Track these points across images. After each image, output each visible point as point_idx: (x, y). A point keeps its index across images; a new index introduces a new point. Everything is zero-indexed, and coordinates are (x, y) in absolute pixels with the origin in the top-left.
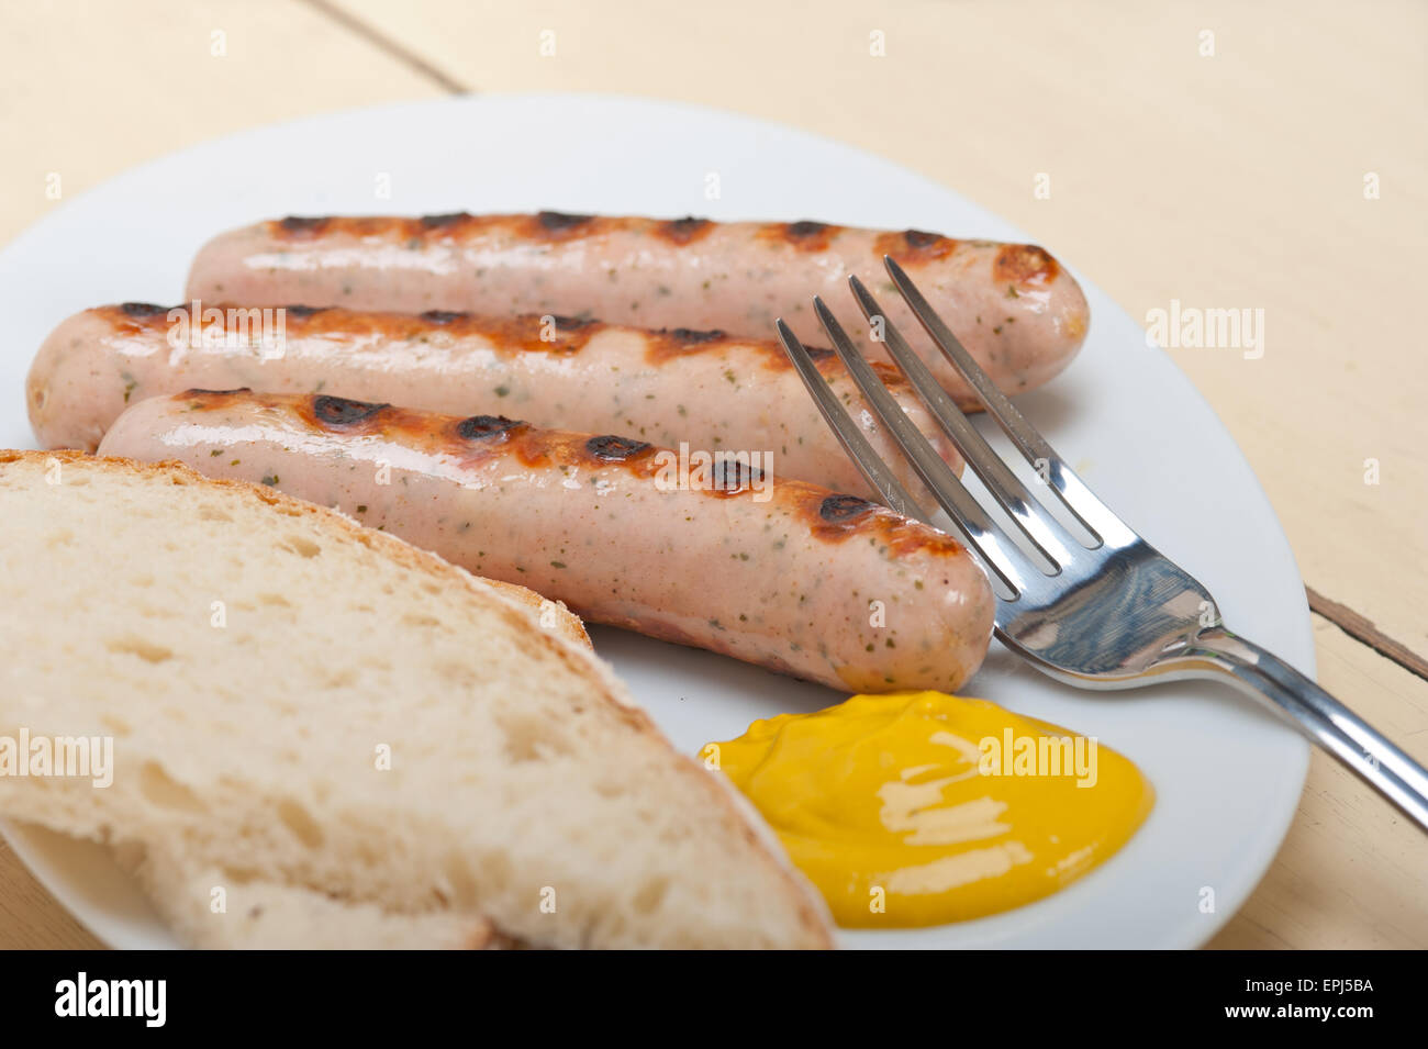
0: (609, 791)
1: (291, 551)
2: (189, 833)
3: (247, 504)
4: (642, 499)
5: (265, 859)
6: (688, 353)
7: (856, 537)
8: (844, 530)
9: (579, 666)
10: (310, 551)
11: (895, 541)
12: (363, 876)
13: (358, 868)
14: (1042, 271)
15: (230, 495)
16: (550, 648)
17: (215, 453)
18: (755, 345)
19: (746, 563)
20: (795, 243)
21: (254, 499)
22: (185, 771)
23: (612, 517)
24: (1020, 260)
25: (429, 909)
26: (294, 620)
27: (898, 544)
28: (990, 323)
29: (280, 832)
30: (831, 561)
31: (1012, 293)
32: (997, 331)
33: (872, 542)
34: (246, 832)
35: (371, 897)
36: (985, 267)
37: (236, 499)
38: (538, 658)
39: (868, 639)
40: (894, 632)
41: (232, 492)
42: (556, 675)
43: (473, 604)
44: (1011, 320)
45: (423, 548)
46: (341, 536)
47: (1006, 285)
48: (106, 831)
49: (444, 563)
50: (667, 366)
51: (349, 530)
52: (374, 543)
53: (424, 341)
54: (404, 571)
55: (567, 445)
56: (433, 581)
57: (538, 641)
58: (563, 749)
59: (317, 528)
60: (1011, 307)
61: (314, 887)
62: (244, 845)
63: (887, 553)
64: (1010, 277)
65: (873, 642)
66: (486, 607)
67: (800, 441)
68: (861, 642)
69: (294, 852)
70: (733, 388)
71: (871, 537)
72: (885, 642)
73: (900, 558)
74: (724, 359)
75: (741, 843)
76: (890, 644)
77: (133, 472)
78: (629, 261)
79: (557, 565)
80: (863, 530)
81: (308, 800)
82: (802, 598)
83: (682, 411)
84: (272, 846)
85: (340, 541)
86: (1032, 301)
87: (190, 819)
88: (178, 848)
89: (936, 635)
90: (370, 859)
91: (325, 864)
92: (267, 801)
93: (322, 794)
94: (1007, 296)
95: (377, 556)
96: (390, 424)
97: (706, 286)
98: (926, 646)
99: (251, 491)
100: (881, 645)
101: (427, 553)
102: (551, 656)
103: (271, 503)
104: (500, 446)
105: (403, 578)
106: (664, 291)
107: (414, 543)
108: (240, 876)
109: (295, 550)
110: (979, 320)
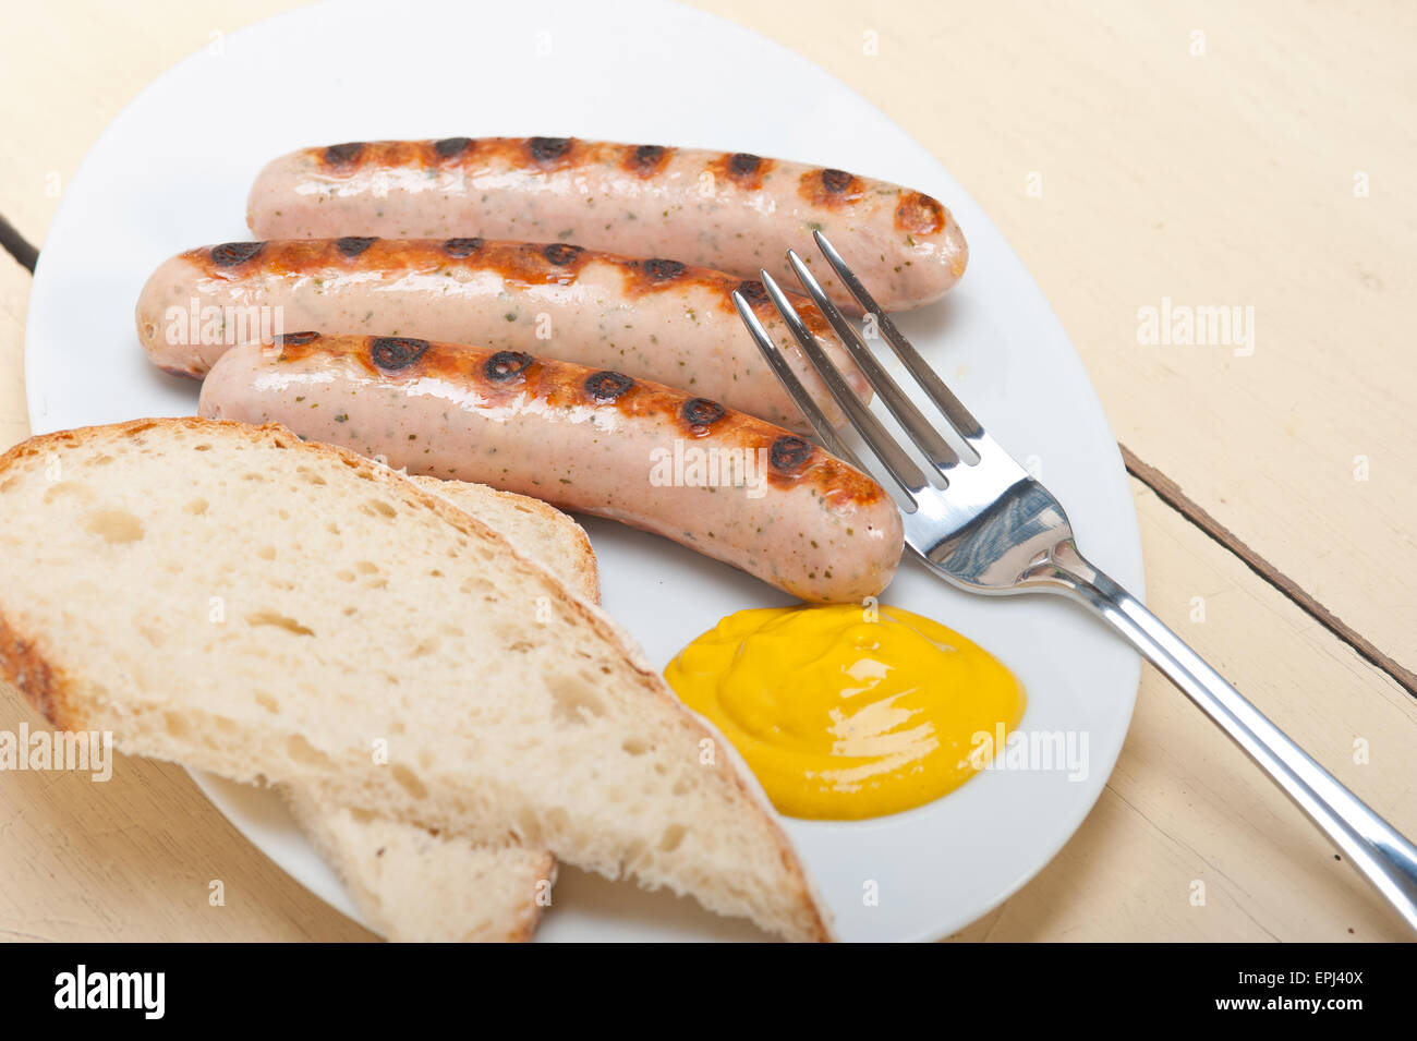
0: (632, 748)
1: (373, 514)
2: (325, 784)
3: (336, 467)
4: (631, 436)
5: (383, 805)
6: (656, 290)
7: (800, 486)
8: (791, 479)
9: (604, 633)
10: (388, 514)
11: (830, 493)
12: (457, 820)
13: (453, 814)
14: (932, 223)
15: (320, 458)
16: (582, 615)
17: (299, 399)
18: (708, 284)
19: (713, 494)
20: (736, 181)
21: (341, 464)
22: (321, 742)
23: (607, 449)
24: (915, 213)
25: (507, 845)
26: (383, 584)
27: (833, 495)
28: (891, 262)
29: (394, 786)
30: (781, 505)
31: (910, 241)
32: (897, 270)
33: (813, 493)
34: (368, 785)
35: (460, 833)
36: (887, 215)
37: (326, 462)
38: (573, 623)
39: (811, 569)
40: (831, 567)
41: (322, 455)
42: (588, 639)
43: (519, 571)
44: (908, 264)
46: (411, 500)
47: (905, 233)
48: (262, 778)
50: (643, 300)
51: (416, 494)
53: (448, 274)
54: (464, 536)
55: (570, 384)
57: (571, 606)
58: (598, 710)
59: (392, 492)
60: (908, 253)
61: (418, 824)
62: (367, 794)
63: (825, 504)
64: (907, 228)
65: (814, 571)
66: (528, 573)
67: (748, 372)
68: (805, 571)
69: (405, 800)
70: (694, 324)
71: (813, 488)
72: (823, 573)
73: (835, 509)
74: (686, 298)
75: (734, 792)
76: (828, 575)
77: (243, 434)
78: (604, 188)
79: (564, 481)
80: (804, 480)
81: (414, 764)
82: (759, 530)
83: (654, 340)
84: (388, 796)
85: (410, 504)
86: (925, 250)
87: (326, 774)
88: (316, 793)
89: (862, 571)
90: (462, 809)
91: (427, 810)
92: (385, 766)
93: (426, 761)
94: (905, 243)
95: (440, 520)
96: (432, 367)
97: (665, 214)
98: (856, 577)
99: (336, 455)
100: (820, 575)
102: (582, 621)
103: (353, 465)
104: (519, 387)
105: (464, 544)
106: (632, 217)
108: (364, 816)
109: (378, 514)
110: (883, 259)
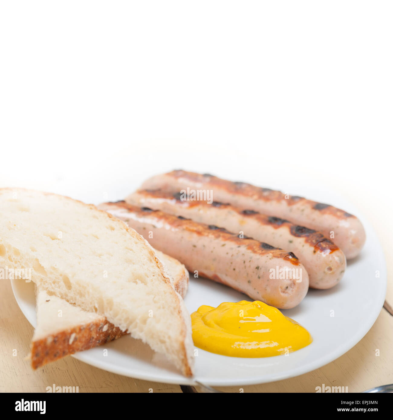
2: (42, 280)
5: (57, 290)
9: (160, 266)
10: (113, 229)
12: (79, 300)
13: (78, 297)
22: (45, 264)
25: (92, 311)
29: (62, 283)
34: (54, 283)
37: (102, 215)
42: (153, 267)
43: (143, 248)
45: (140, 234)
49: (143, 238)
52: (129, 230)
56: (137, 241)
57: (153, 258)
59: (117, 225)
62: (53, 286)
69: (64, 290)
81: (69, 275)
84: (59, 287)
85: (121, 228)
87: (43, 276)
90: (81, 295)
91: (71, 294)
92: (61, 275)
93: (74, 275)
95: (127, 233)
101: (140, 235)
103: (110, 217)
105: (131, 239)
107: (138, 232)
108: (50, 293)
109: (109, 228)
